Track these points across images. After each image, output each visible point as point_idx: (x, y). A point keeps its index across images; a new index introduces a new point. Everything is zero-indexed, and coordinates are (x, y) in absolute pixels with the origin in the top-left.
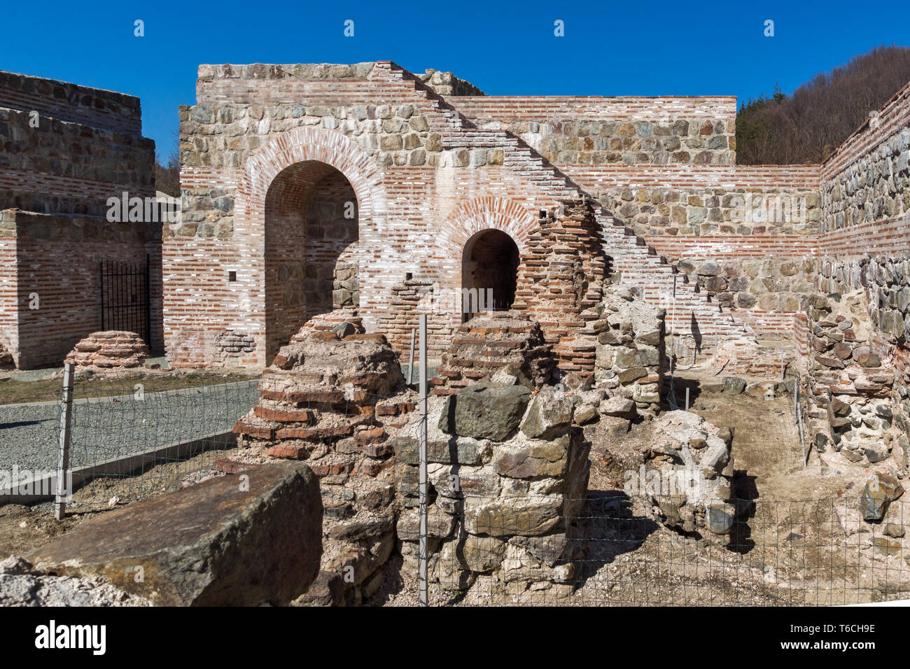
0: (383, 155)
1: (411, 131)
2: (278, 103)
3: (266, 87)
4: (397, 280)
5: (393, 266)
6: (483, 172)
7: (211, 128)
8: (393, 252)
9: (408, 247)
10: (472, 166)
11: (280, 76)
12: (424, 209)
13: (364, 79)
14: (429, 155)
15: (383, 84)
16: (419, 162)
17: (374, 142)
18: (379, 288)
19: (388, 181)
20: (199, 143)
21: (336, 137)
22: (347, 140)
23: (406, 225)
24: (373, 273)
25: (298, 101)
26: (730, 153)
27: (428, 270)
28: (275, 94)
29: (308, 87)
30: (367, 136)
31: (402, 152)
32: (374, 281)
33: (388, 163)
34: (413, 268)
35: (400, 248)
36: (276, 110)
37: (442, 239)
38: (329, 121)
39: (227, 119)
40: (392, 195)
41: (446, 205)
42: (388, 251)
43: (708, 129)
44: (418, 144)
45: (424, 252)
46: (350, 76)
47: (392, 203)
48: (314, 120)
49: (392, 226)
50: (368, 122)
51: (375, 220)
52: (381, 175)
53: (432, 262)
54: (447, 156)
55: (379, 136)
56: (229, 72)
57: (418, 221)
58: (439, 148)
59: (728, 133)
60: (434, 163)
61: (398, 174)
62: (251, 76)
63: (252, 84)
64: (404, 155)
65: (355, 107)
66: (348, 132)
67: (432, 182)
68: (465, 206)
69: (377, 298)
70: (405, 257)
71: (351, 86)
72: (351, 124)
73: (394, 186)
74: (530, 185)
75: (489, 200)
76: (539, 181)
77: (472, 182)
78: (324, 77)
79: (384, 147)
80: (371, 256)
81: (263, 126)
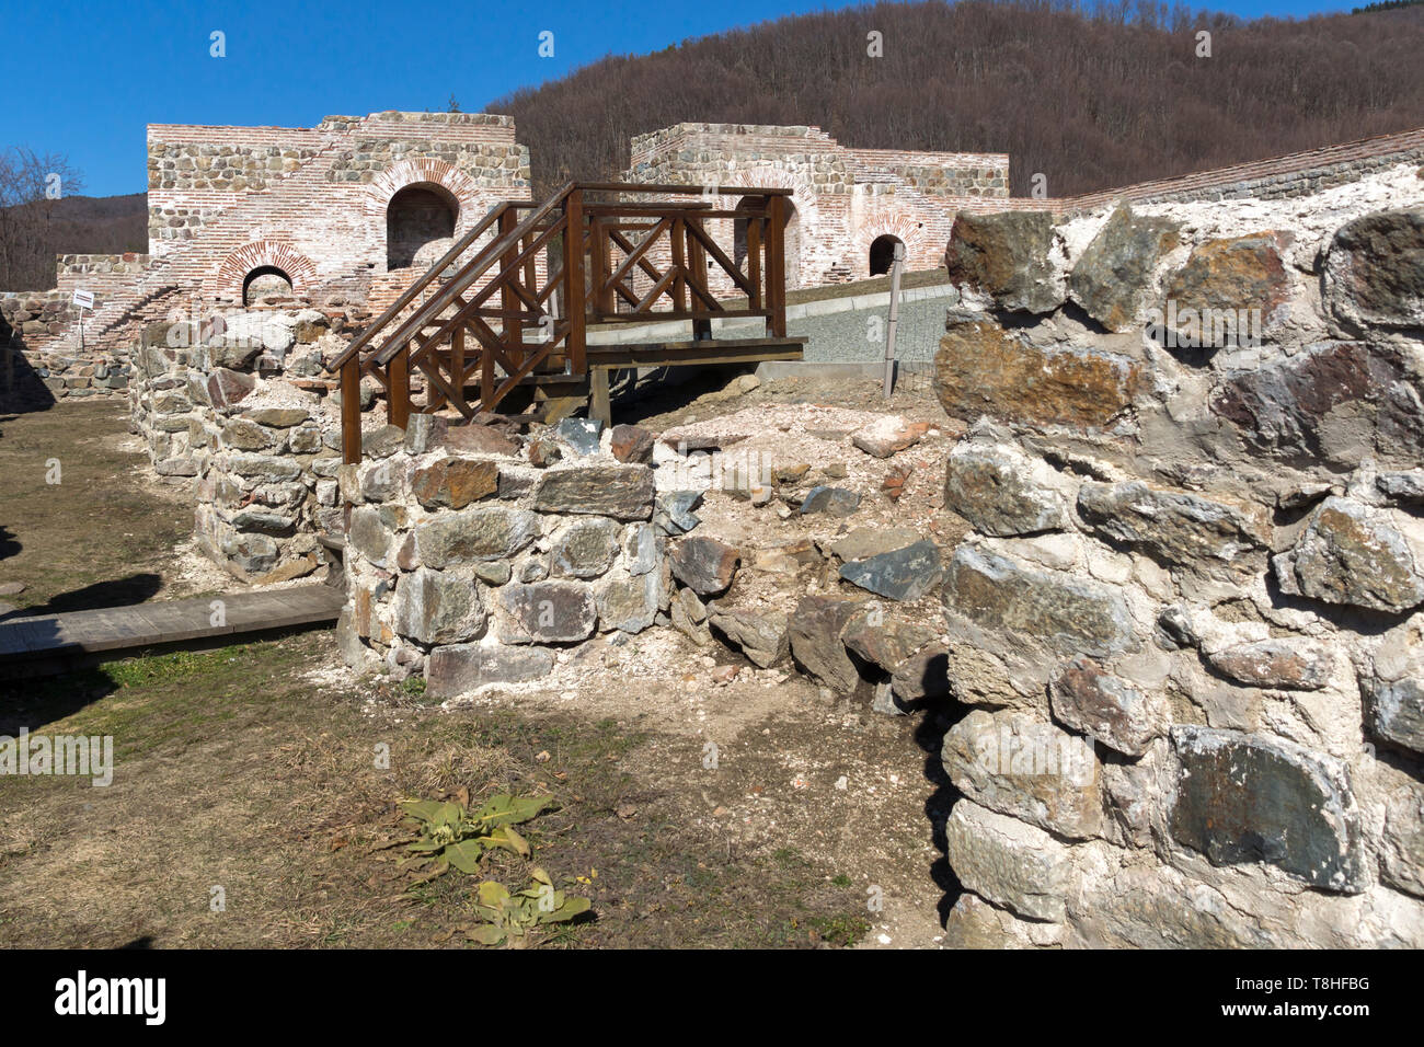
0: (816, 186)
1: (833, 172)
2: (742, 150)
3: (732, 139)
4: (827, 267)
5: (823, 258)
6: (882, 198)
7: (695, 165)
8: (824, 248)
9: (833, 245)
10: (875, 194)
11: (744, 133)
12: (844, 221)
13: (802, 137)
14: (846, 187)
15: (815, 140)
16: (839, 191)
17: (810, 178)
18: (814, 272)
19: (819, 204)
20: (685, 175)
21: (783, 174)
22: (791, 176)
23: (833, 231)
24: (810, 263)
25: (757, 149)
26: (1005, 190)
27: (846, 260)
28: (740, 145)
29: (764, 141)
30: (804, 173)
31: (829, 185)
32: (811, 267)
33: (819, 191)
34: (838, 260)
35: (828, 246)
36: (741, 155)
37: (856, 240)
38: (779, 163)
39: (706, 159)
40: (822, 212)
41: (858, 219)
42: (820, 248)
43: (991, 175)
44: (839, 179)
45: (845, 248)
46: (792, 134)
47: (822, 217)
48: (768, 162)
49: (823, 232)
50: (805, 165)
51: (811, 228)
52: (815, 199)
53: (850, 255)
54: (859, 189)
55: (812, 175)
56: (707, 129)
57: (840, 229)
58: (853, 183)
59: (1004, 178)
60: (850, 192)
61: (826, 198)
62: (722, 132)
63: (724, 137)
64: (831, 187)
65: (797, 155)
66: (791, 171)
67: (849, 204)
68: (870, 220)
69: (813, 279)
70: (831, 252)
71: (793, 141)
72: (794, 166)
73: (823, 206)
74: (912, 207)
75: (887, 216)
76: (918, 205)
77: (875, 205)
78: (774, 134)
79: (816, 181)
80: (809, 251)
81: (731, 164)
